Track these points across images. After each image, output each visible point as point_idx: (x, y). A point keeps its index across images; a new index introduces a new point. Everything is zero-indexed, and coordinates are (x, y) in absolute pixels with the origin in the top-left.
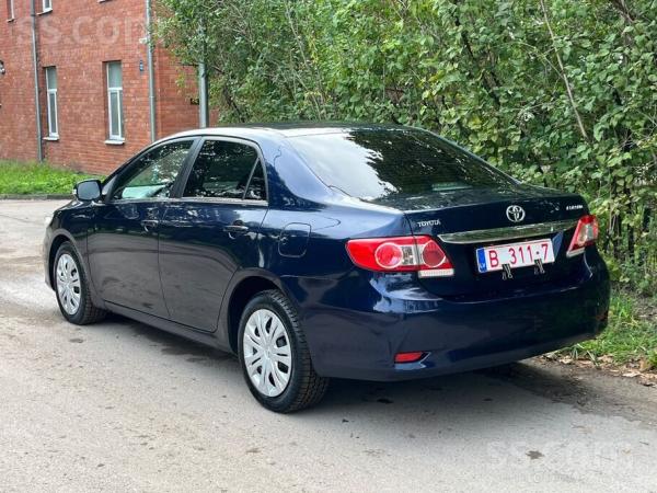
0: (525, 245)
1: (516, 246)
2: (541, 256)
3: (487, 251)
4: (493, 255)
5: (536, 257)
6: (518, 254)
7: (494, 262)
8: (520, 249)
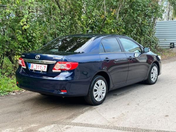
0: (40, 65)
1: (38, 65)
2: (43, 69)
3: (31, 64)
4: (32, 66)
5: (42, 69)
6: (38, 67)
7: (32, 67)
8: (39, 66)
